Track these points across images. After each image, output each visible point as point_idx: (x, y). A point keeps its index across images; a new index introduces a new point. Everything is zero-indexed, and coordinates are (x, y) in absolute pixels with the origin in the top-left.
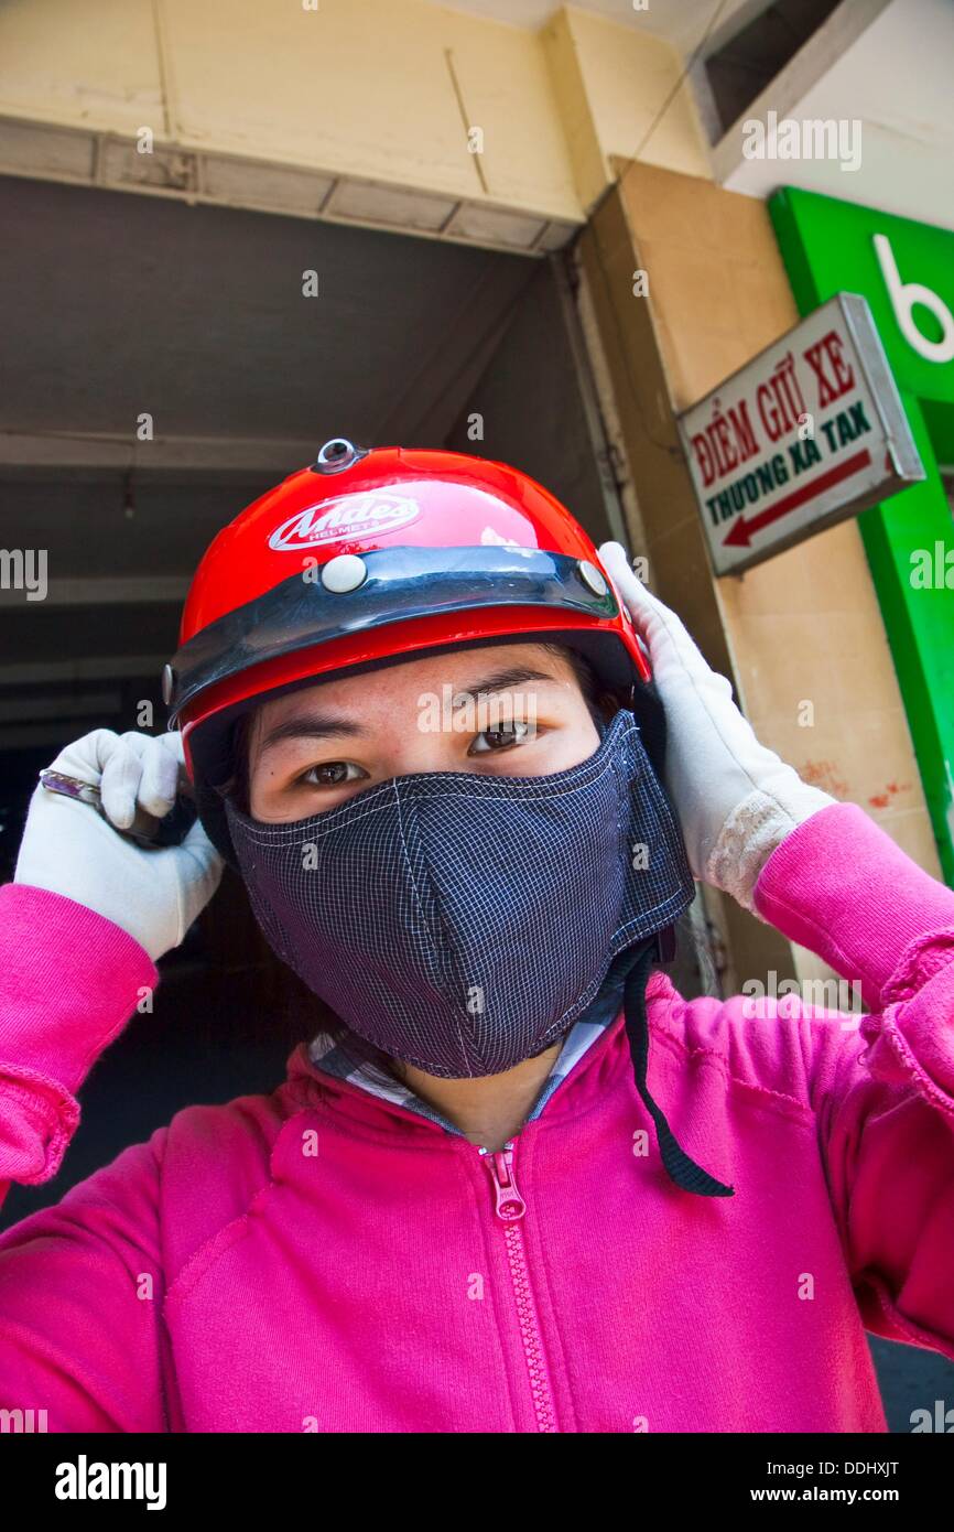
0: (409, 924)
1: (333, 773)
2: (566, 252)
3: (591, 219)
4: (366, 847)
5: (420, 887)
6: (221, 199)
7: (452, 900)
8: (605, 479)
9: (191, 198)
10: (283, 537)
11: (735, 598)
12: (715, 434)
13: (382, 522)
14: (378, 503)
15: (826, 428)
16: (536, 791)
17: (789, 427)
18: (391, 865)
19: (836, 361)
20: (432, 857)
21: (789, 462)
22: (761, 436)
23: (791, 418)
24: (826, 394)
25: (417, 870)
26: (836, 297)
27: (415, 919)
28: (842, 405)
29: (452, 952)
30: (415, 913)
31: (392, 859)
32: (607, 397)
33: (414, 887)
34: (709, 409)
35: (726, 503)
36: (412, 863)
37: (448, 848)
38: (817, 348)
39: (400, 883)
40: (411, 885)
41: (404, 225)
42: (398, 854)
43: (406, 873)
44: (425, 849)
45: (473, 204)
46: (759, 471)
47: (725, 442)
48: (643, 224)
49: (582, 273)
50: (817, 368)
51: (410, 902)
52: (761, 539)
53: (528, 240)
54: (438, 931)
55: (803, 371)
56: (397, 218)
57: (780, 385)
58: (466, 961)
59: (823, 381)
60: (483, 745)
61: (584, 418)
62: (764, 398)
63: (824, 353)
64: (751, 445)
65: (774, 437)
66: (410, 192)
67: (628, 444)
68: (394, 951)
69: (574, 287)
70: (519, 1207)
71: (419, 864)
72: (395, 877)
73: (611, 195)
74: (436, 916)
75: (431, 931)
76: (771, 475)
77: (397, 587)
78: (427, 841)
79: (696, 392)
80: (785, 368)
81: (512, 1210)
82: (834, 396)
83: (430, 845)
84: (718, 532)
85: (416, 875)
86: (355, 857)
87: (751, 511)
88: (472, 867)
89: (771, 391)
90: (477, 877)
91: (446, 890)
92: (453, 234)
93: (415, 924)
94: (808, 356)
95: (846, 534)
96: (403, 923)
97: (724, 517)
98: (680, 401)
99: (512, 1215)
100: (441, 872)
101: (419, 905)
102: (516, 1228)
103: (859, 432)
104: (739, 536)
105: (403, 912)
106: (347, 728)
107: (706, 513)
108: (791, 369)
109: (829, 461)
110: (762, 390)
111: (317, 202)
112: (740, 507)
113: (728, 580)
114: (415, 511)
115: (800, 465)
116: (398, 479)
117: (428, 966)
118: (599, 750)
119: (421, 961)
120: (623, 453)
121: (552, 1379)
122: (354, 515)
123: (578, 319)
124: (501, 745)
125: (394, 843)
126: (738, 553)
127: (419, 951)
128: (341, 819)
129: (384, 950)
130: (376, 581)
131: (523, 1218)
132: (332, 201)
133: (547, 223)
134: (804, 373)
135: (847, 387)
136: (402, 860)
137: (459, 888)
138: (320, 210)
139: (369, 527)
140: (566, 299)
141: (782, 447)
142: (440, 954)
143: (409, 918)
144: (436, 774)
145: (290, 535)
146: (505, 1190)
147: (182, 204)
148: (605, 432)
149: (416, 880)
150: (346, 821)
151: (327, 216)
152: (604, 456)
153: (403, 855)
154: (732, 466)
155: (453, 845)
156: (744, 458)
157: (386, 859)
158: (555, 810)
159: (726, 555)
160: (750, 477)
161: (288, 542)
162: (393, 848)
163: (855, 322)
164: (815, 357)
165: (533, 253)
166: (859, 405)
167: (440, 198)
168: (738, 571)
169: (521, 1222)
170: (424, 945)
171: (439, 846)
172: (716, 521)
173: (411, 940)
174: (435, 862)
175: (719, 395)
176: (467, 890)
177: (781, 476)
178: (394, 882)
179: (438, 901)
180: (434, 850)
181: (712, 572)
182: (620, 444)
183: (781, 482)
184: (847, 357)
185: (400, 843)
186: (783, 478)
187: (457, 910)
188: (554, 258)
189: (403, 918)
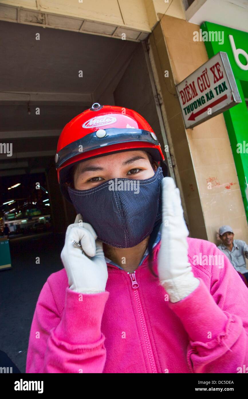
0: (115, 211)
1: (96, 179)
2: (146, 40)
3: (152, 31)
4: (105, 194)
5: (118, 203)
6: (52, 27)
7: (125, 205)
8: (157, 103)
9: (44, 26)
10: (86, 125)
11: (191, 135)
12: (186, 90)
13: (109, 122)
14: (107, 118)
15: (216, 89)
16: (142, 183)
17: (206, 88)
18: (111, 198)
19: (219, 70)
20: (121, 196)
21: (205, 98)
22: (198, 91)
23: (206, 86)
24: (216, 80)
25: (117, 199)
26: (219, 53)
27: (117, 210)
28: (220, 82)
29: (125, 217)
30: (117, 208)
31: (111, 197)
32: (157, 81)
33: (117, 203)
34: (184, 83)
35: (189, 109)
36: (116, 197)
37: (124, 194)
38: (214, 67)
39: (113, 202)
40: (116, 202)
41: (102, 34)
42: (113, 196)
43: (115, 199)
44: (119, 194)
45: (121, 27)
46: (197, 100)
47: (189, 93)
48: (167, 32)
49: (150, 46)
50: (214, 73)
51: (115, 206)
52: (198, 119)
53: (136, 38)
54: (122, 212)
55: (210, 73)
56: (100, 32)
57: (203, 77)
58: (128, 219)
59: (215, 76)
60: (130, 173)
61: (151, 87)
62: (199, 80)
63: (215, 68)
64: (195, 94)
65: (202, 91)
66: (104, 24)
67: (162, 94)
68: (112, 218)
69: (148, 51)
70: (137, 285)
71: (118, 197)
72: (112, 200)
73: (158, 24)
74: (121, 209)
75: (120, 212)
76: (201, 102)
77: (113, 137)
78: (119, 193)
79: (181, 79)
80: (205, 72)
81: (136, 286)
82: (218, 80)
83: (120, 193)
84: (187, 117)
85: (117, 200)
86: (103, 196)
87: (195, 111)
88: (129, 198)
89: (201, 79)
90: (130, 201)
91: (124, 203)
92: (115, 36)
93: (117, 211)
94: (211, 69)
95: (220, 117)
96: (114, 211)
97: (188, 113)
98: (176, 81)
99: (136, 287)
100: (123, 199)
101: (118, 207)
102: (137, 290)
103: (224, 90)
104: (192, 118)
105: (114, 208)
106: (100, 169)
107: (183, 111)
108: (206, 73)
109: (216, 97)
110: (199, 78)
111: (79, 27)
112: (192, 110)
113: (189, 130)
114: (116, 120)
115: (209, 99)
116: (111, 113)
117: (119, 220)
118: (155, 175)
119: (118, 219)
120: (161, 96)
121: (146, 323)
122: (102, 121)
123: (149, 59)
124: (133, 173)
125: (112, 193)
126: (192, 122)
127: (117, 217)
128: (99, 188)
129: (109, 217)
130: (108, 136)
131: (138, 288)
132: (82, 27)
133: (141, 32)
134: (210, 74)
135: (221, 78)
136: (114, 197)
137: (127, 203)
138: (79, 29)
139: (106, 123)
140: (146, 54)
141: (204, 94)
142: (122, 218)
143: (115, 210)
144: (120, 178)
145: (87, 124)
146: (134, 282)
147: (42, 27)
148: (156, 90)
149: (117, 201)
150: (100, 189)
151: (81, 31)
152: (156, 97)
153: (114, 195)
154: (190, 99)
155: (125, 193)
156: (194, 97)
157: (110, 197)
158: (146, 187)
159: (188, 123)
160: (195, 102)
161: (87, 126)
162: (112, 194)
163: (223, 60)
164: (213, 69)
165: (137, 41)
166: (224, 82)
167: (112, 26)
168: (192, 127)
169: (138, 289)
170: (119, 216)
171: (122, 194)
172: (186, 114)
173: (116, 215)
174: (121, 197)
175: (187, 80)
176: (128, 203)
177: (203, 102)
178: (112, 202)
179: (122, 206)
180: (121, 194)
181: (185, 128)
182: (160, 93)
183: (203, 103)
184: (221, 69)
185: (113, 193)
186: (204, 102)
187: (126, 207)
188: (142, 42)
189: (114, 210)
